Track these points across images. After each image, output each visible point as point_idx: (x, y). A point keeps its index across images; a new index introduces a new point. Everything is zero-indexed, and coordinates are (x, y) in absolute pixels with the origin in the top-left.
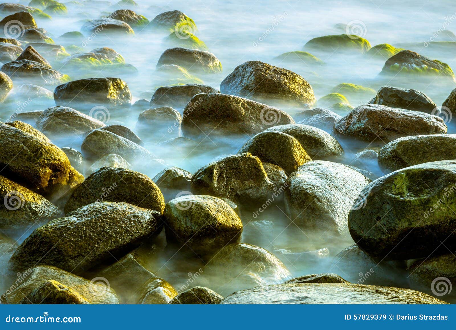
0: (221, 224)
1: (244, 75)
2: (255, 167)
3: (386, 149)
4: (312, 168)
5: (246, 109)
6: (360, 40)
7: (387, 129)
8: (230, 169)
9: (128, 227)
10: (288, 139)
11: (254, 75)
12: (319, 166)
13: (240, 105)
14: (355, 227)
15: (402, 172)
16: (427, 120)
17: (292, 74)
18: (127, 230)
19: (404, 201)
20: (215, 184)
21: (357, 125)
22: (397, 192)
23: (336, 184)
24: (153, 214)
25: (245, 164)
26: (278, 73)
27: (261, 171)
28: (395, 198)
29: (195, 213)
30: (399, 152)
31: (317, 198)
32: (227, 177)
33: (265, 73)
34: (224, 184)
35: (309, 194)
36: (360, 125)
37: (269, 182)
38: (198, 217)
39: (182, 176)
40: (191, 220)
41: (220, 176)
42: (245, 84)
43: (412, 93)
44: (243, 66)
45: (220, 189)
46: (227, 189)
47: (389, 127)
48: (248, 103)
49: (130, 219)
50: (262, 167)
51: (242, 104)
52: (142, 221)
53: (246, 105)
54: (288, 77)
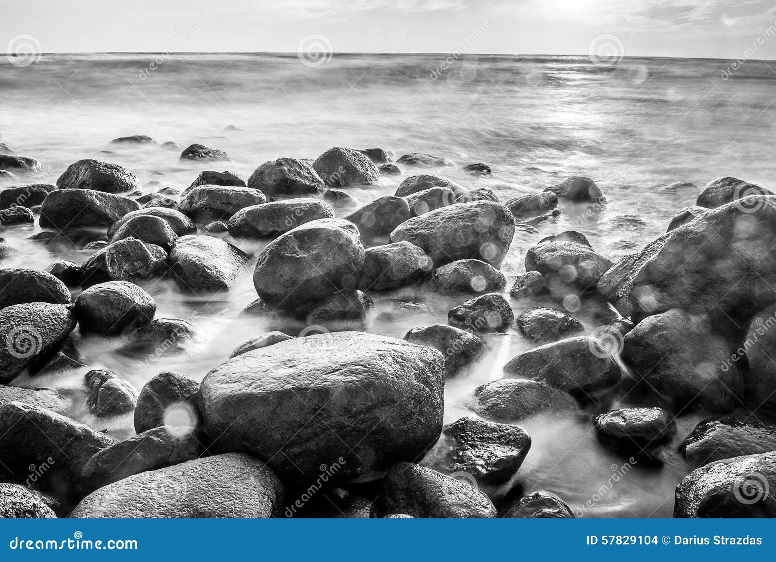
0: (139, 306)
1: (78, 172)
2: (140, 249)
3: (235, 218)
4: (189, 242)
5: (100, 200)
6: (150, 139)
7: (224, 203)
8: (119, 253)
9: (51, 325)
10: (159, 220)
11: (89, 171)
12: (194, 240)
13: (94, 197)
14: (261, 287)
15: (290, 234)
16: (252, 193)
17: (121, 167)
18: (51, 329)
19: (300, 258)
20: (110, 269)
21: (199, 203)
22: (292, 252)
23: (215, 253)
24: (67, 308)
25: (131, 247)
26: (109, 168)
27: (145, 251)
28: (292, 257)
29: (114, 300)
30: (249, 220)
31: (207, 267)
32: (118, 261)
33: (99, 169)
34: (116, 267)
35: (199, 265)
36: (202, 202)
37: (155, 260)
38: (119, 304)
39: (71, 266)
40: (112, 307)
41: (112, 261)
42: (81, 179)
43: (227, 174)
44: (76, 165)
45: (115, 273)
46: (121, 272)
47: (225, 201)
48: (101, 195)
49: (50, 318)
50: (144, 246)
51: (96, 196)
52: (62, 317)
53: (99, 196)
54: (118, 170)
